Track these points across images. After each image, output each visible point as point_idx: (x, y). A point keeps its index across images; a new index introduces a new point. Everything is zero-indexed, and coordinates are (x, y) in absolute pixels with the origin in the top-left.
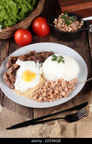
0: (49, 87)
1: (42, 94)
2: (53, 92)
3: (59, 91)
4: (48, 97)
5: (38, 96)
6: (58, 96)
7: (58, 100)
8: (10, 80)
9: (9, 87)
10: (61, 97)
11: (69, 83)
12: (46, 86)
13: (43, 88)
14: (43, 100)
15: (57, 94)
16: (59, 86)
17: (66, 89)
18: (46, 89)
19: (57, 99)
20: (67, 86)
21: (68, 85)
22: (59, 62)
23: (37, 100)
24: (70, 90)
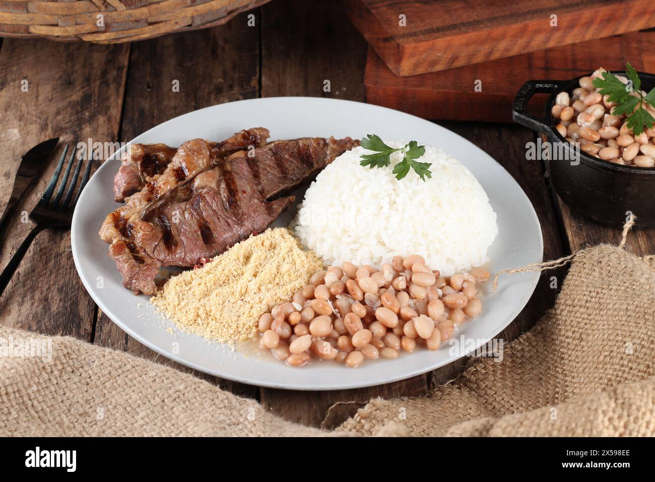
0: (346, 291)
1: (307, 324)
2: (369, 320)
3: (399, 315)
4: (342, 341)
5: (286, 331)
6: (392, 339)
7: (392, 358)
8: (133, 250)
9: (128, 286)
10: (410, 345)
11: (452, 280)
12: (329, 289)
13: (312, 297)
14: (313, 353)
15: (389, 330)
16: (397, 291)
17: (437, 309)
18: (330, 303)
19: (388, 352)
20: (440, 292)
21: (448, 290)
22: (401, 171)
23: (280, 353)
24: (459, 316)
